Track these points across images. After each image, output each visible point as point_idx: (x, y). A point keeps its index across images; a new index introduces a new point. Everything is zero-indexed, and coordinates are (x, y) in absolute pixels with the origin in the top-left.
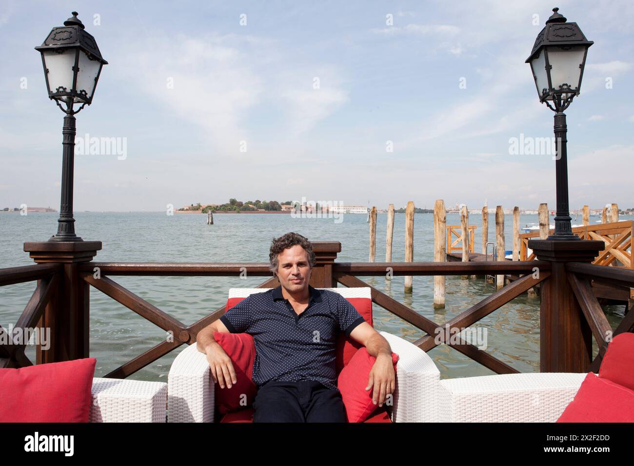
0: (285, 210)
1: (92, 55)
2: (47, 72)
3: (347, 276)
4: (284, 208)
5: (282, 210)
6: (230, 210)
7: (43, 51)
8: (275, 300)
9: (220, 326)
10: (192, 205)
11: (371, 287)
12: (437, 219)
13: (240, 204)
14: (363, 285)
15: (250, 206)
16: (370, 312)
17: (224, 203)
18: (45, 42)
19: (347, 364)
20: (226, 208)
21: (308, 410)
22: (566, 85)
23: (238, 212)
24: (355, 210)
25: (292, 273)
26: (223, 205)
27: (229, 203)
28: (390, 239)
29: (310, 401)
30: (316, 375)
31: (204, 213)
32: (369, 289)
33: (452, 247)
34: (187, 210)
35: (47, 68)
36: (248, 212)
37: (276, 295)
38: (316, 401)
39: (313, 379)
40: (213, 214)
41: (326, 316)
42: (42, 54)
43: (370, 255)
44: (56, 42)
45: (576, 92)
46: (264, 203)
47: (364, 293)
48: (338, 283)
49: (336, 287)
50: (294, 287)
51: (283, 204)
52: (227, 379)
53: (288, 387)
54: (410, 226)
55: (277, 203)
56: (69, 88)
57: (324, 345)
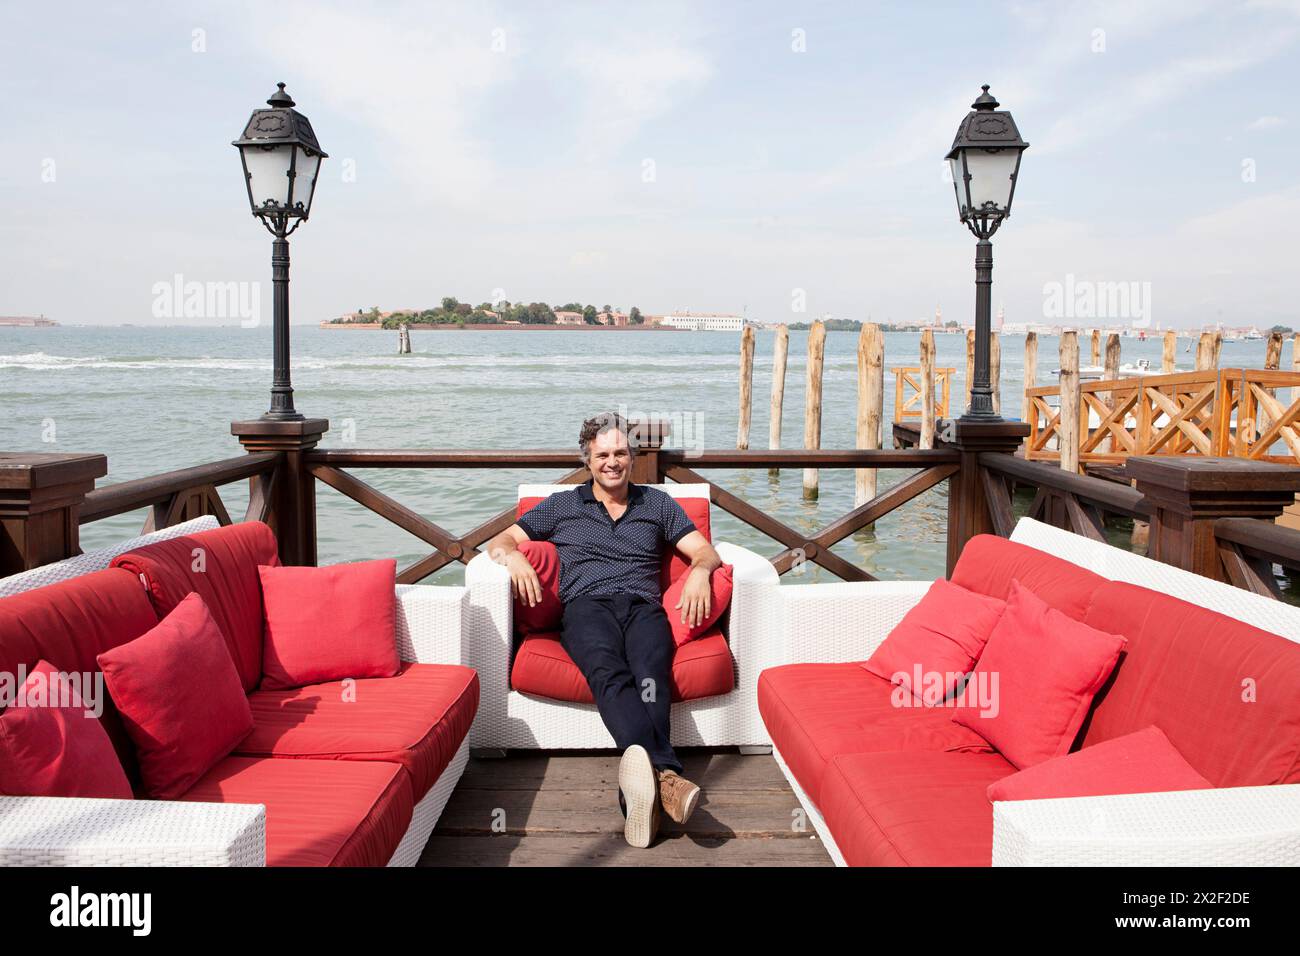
0: (564, 322)
1: (310, 150)
2: (248, 176)
3: (678, 468)
4: (561, 318)
5: (558, 322)
6: (443, 322)
7: (241, 147)
8: (585, 502)
9: (517, 533)
10: (360, 311)
11: (710, 483)
12: (864, 361)
13: (466, 310)
14: (700, 480)
15: (487, 312)
16: (706, 515)
17: (431, 307)
18: (245, 133)
19: (675, 581)
20: (435, 318)
21: (626, 625)
22: (991, 203)
23: (462, 327)
24: (714, 324)
25: (608, 464)
26: (428, 312)
27: (441, 306)
28: (780, 394)
29: (629, 616)
30: (636, 588)
31: (386, 329)
32: (708, 486)
33: (904, 409)
34: (349, 322)
35: (249, 171)
36: (485, 326)
37: (585, 494)
38: (635, 616)
39: (632, 592)
40: (410, 332)
41: (650, 522)
42: (241, 151)
43: (740, 425)
44: (262, 134)
45: (1005, 213)
46: (519, 306)
47: (701, 491)
48: (666, 478)
49: (663, 482)
50: (610, 483)
51: (559, 310)
52: (531, 596)
53: (604, 600)
54: (816, 370)
55: (546, 306)
56: (283, 201)
57: (647, 556)
